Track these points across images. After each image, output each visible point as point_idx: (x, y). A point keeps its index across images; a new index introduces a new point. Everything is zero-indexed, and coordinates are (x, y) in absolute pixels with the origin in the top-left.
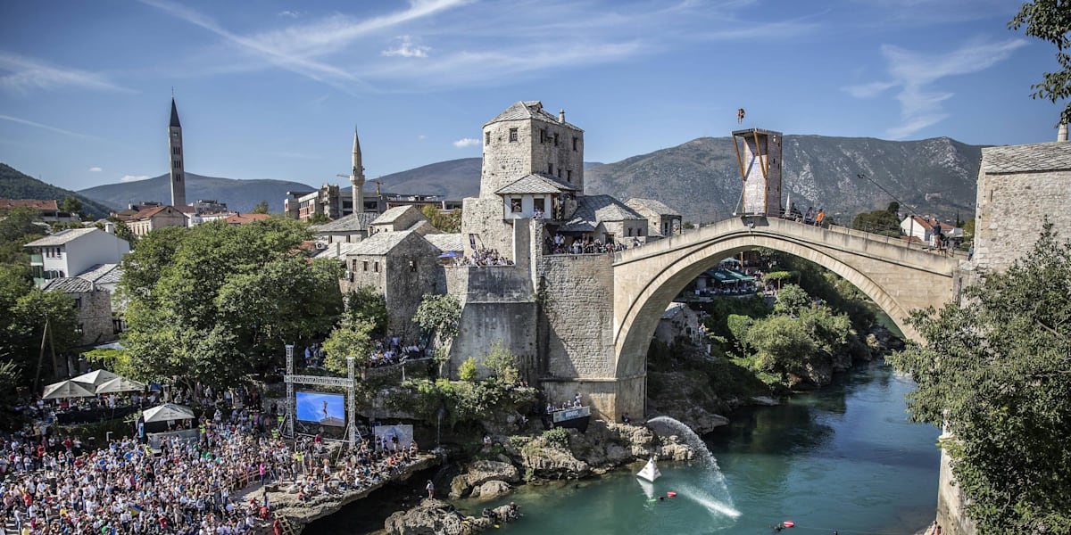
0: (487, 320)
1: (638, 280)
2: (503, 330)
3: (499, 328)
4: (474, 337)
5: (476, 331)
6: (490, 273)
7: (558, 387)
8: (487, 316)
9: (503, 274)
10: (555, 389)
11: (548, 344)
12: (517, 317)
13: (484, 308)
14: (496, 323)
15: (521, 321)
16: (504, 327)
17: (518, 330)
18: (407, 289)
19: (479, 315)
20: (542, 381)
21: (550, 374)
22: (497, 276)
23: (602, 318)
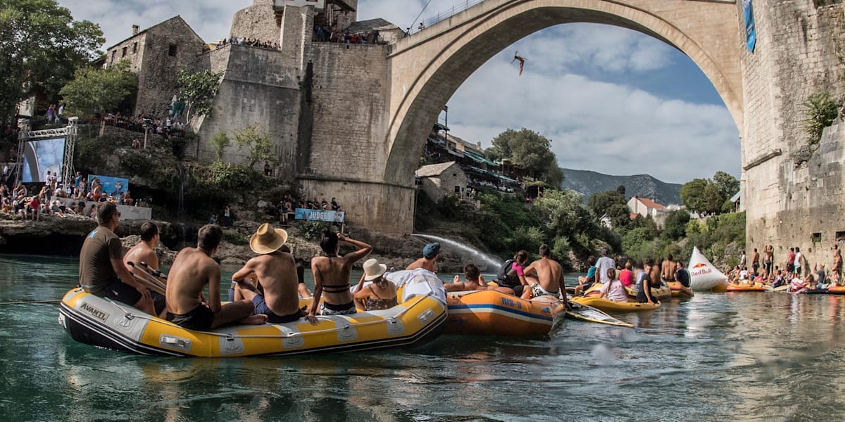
0: (245, 101)
1: (414, 66)
2: (262, 114)
3: (257, 111)
4: (229, 117)
5: (231, 111)
6: (253, 55)
7: (318, 186)
8: (245, 96)
9: (267, 58)
10: (315, 188)
11: (311, 136)
12: (278, 102)
13: (243, 87)
14: (255, 105)
15: (282, 107)
16: (262, 110)
17: (278, 116)
18: (163, 71)
19: (236, 94)
20: (299, 179)
21: (309, 171)
22: (260, 58)
23: (371, 112)
